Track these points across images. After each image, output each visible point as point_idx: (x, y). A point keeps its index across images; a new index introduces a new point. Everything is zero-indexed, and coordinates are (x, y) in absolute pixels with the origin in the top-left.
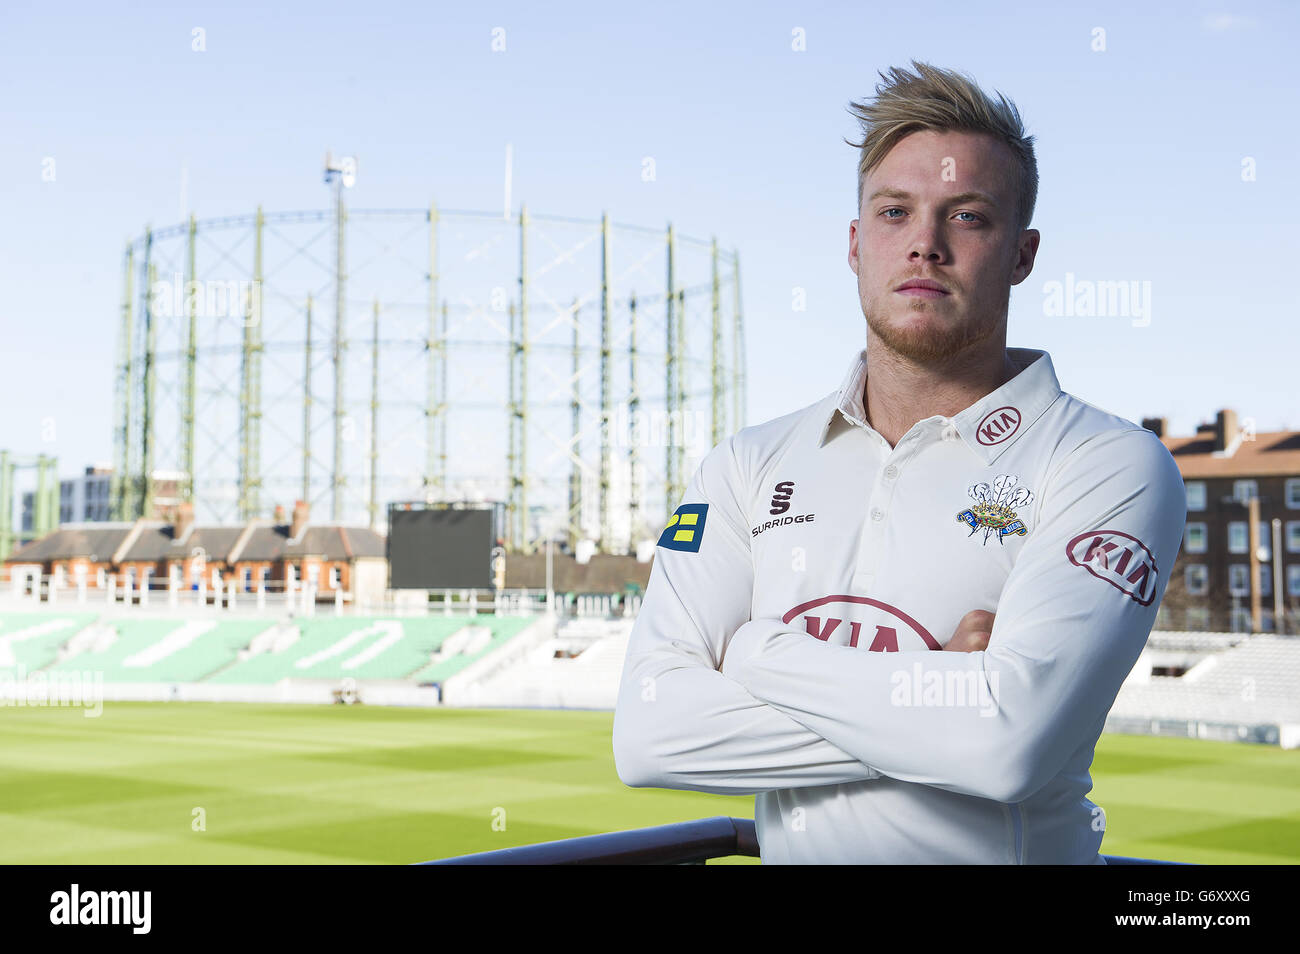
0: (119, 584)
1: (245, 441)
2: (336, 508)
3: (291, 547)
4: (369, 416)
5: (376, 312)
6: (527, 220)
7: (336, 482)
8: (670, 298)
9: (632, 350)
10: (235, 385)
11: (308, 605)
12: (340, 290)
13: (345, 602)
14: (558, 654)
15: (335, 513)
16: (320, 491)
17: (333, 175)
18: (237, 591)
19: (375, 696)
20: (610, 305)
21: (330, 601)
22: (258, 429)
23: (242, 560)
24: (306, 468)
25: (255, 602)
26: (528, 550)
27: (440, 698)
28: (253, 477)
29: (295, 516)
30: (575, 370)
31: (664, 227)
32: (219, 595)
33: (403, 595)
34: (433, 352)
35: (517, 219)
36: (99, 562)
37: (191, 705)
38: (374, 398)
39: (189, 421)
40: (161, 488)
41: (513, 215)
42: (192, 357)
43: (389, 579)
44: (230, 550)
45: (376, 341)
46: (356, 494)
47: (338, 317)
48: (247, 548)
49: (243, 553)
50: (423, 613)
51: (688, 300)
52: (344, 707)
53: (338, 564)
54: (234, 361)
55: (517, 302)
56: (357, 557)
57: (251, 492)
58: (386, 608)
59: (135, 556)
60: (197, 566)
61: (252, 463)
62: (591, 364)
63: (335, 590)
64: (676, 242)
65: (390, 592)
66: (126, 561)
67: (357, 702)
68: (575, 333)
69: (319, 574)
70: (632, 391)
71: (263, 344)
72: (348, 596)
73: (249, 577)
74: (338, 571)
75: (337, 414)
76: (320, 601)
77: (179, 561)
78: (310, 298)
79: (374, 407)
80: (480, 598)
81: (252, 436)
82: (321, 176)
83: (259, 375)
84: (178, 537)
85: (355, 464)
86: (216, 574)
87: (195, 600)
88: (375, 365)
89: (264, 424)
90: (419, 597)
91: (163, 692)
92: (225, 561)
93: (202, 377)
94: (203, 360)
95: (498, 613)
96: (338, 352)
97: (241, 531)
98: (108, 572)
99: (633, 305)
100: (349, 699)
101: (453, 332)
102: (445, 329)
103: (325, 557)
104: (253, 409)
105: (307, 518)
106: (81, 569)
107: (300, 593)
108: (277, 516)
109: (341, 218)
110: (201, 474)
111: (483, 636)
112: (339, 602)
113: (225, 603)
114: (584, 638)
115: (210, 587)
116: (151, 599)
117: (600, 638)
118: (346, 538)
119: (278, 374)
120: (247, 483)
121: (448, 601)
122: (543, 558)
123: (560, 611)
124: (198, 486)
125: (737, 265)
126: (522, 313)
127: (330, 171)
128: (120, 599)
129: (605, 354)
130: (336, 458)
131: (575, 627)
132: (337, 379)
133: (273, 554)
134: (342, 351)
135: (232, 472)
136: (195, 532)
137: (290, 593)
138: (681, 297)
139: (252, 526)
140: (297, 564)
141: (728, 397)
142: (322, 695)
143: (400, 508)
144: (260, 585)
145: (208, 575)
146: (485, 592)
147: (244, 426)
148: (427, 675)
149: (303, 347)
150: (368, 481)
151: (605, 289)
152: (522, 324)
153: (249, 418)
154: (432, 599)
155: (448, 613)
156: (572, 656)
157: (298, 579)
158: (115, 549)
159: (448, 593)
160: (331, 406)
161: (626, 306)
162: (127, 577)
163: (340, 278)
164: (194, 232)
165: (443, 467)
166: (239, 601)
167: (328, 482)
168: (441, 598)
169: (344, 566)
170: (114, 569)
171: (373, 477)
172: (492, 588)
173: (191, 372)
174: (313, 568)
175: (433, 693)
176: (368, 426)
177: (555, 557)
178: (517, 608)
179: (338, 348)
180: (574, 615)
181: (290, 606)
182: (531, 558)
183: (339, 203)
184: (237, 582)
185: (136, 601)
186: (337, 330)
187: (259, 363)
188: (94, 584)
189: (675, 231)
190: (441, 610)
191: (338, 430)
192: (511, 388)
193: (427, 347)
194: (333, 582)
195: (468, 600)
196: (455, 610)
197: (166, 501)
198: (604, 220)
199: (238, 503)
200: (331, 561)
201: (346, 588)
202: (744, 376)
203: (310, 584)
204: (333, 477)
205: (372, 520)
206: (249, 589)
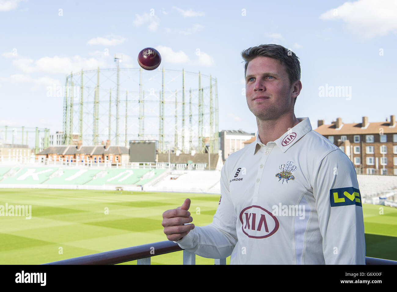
0: (64, 160)
1: (95, 125)
2: (117, 142)
3: (106, 151)
4: (125, 119)
5: (127, 93)
6: (164, 70)
7: (117, 136)
8: (200, 90)
9: (190, 103)
10: (92, 112)
11: (110, 166)
12: (118, 88)
13: (119, 165)
14: (171, 178)
15: (117, 143)
16: (113, 138)
17: (117, 60)
18: (93, 162)
19: (126, 188)
20: (185, 92)
21: (115, 165)
22: (98, 122)
23: (94, 155)
24: (109, 132)
25: (97, 165)
26: (164, 152)
27: (142, 189)
28: (97, 134)
29: (107, 144)
30: (176, 108)
31: (199, 72)
32: (88, 163)
33: (133, 163)
34: (141, 103)
35: (162, 70)
36: (59, 155)
37: (82, 190)
38: (126, 114)
39: (81, 120)
40: (74, 136)
41: (160, 69)
42: (82, 104)
43: (129, 160)
44: (91, 152)
45: (127, 101)
46: (122, 138)
47: (117, 95)
48: (95, 151)
49: (94, 153)
50: (138, 168)
51: (204, 90)
52: (119, 191)
53: (117, 156)
54: (92, 105)
55: (161, 91)
56: (122, 154)
57: (96, 138)
58: (129, 167)
59: (67, 154)
60: (83, 156)
61: (96, 131)
62: (180, 106)
63: (117, 162)
64: (201, 75)
65: (130, 163)
66: (66, 155)
67: (122, 190)
68: (176, 98)
69: (112, 158)
70: (190, 113)
71: (99, 101)
72: (120, 164)
73: (95, 159)
74: (117, 157)
75: (117, 119)
76: (113, 165)
77: (78, 155)
78: (111, 89)
79: (126, 117)
80: (152, 164)
81: (96, 124)
82: (114, 60)
83: (98, 109)
84: (79, 149)
85: (122, 131)
86: (87, 158)
87: (82, 164)
88: (127, 107)
89: (99, 121)
90: (137, 164)
91: (75, 187)
92: (90, 155)
93: (84, 110)
94: (85, 105)
95: (157, 168)
96: (117, 103)
97: (94, 147)
98: (61, 157)
99: (190, 92)
100: (120, 189)
101: (146, 98)
102: (144, 98)
103: (114, 154)
104: (96, 117)
105: (110, 144)
106: (55, 157)
107: (108, 163)
108: (102, 144)
109: (118, 70)
110: (84, 133)
111: (152, 174)
112: (117, 165)
113: (90, 165)
114: (178, 175)
115: (86, 161)
116: (72, 164)
117: (182, 174)
118: (119, 149)
119: (103, 108)
120: (95, 136)
121: (144, 164)
122: (168, 155)
123: (172, 168)
124: (83, 136)
125: (216, 82)
126: (163, 94)
127: (116, 58)
128: (64, 164)
129: (184, 104)
130: (117, 130)
131: (175, 172)
132: (117, 109)
133: (102, 153)
134: (118, 103)
135: (92, 133)
136: (82, 147)
137: (105, 163)
138: (202, 90)
139: (96, 146)
140: (107, 155)
141: (214, 114)
142: (113, 188)
143: (133, 142)
144: (98, 160)
145: (85, 158)
146: (154, 163)
147: (94, 122)
148: (139, 183)
149: (109, 102)
150: (125, 135)
151: (183, 88)
152: (163, 96)
153: (96, 119)
154: (140, 164)
155: (144, 168)
156: (175, 179)
157: (107, 159)
158: (63, 152)
159: (144, 163)
160: (116, 116)
161: (189, 92)
162: (66, 159)
163: (118, 85)
164: (82, 74)
165: (143, 132)
166: (93, 165)
167: (115, 135)
168: (142, 164)
169: (119, 156)
170: (63, 157)
171: (126, 134)
172: (155, 162)
173: (82, 108)
174: (111, 157)
175: (140, 188)
176: (125, 121)
177: (171, 154)
178: (161, 167)
179: (118, 102)
180: (175, 168)
181: (105, 166)
182: (165, 154)
183: (118, 66)
184: (92, 160)
185: (68, 164)
186: (117, 98)
187: (98, 106)
188: (58, 160)
189: (201, 73)
190: (142, 167)
191: (117, 123)
192: (160, 112)
193: (139, 102)
194: (116, 160)
195: (149, 165)
196: (146, 167)
197: (75, 140)
198: (183, 70)
199: (93, 140)
200: (115, 155)
201: (119, 162)
202: (218, 109)
203: (110, 161)
204: (116, 134)
205: (126, 145)
206: (95, 162)
